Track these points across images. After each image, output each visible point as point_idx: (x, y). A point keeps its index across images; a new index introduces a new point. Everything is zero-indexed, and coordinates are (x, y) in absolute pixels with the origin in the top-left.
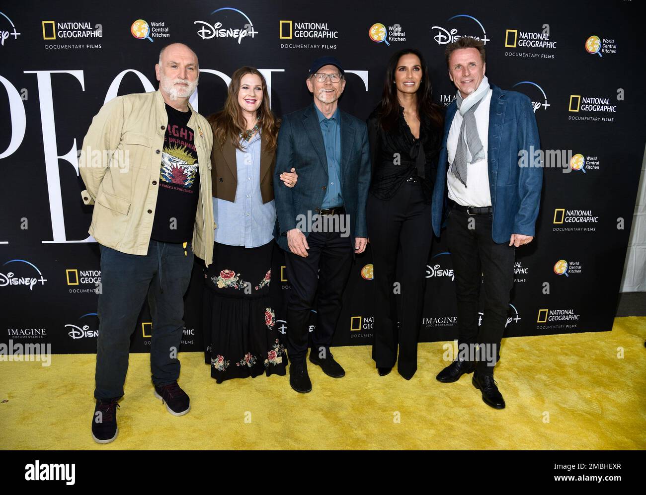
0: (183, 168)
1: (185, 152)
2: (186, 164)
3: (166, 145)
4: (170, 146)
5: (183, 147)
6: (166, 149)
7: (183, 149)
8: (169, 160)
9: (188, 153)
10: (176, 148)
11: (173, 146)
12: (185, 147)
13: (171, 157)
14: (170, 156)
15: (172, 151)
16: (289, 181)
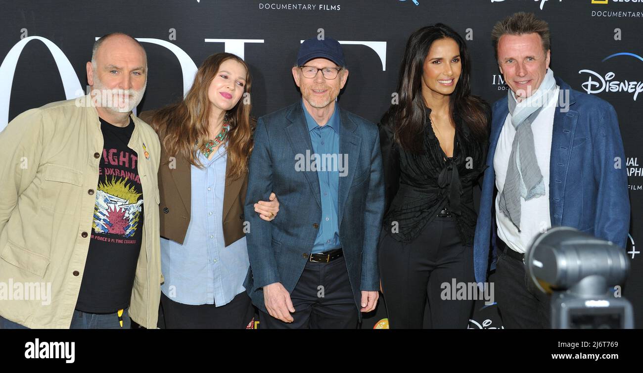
0: (123, 210)
1: (125, 186)
2: (127, 203)
3: (102, 180)
4: (106, 181)
5: (123, 179)
6: (101, 186)
7: (124, 182)
8: (105, 201)
9: (130, 188)
10: (113, 182)
11: (110, 180)
12: (126, 179)
13: (107, 196)
14: (105, 194)
15: (109, 188)
16: (266, 213)
